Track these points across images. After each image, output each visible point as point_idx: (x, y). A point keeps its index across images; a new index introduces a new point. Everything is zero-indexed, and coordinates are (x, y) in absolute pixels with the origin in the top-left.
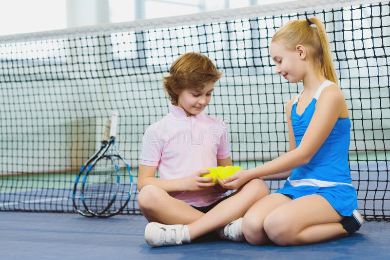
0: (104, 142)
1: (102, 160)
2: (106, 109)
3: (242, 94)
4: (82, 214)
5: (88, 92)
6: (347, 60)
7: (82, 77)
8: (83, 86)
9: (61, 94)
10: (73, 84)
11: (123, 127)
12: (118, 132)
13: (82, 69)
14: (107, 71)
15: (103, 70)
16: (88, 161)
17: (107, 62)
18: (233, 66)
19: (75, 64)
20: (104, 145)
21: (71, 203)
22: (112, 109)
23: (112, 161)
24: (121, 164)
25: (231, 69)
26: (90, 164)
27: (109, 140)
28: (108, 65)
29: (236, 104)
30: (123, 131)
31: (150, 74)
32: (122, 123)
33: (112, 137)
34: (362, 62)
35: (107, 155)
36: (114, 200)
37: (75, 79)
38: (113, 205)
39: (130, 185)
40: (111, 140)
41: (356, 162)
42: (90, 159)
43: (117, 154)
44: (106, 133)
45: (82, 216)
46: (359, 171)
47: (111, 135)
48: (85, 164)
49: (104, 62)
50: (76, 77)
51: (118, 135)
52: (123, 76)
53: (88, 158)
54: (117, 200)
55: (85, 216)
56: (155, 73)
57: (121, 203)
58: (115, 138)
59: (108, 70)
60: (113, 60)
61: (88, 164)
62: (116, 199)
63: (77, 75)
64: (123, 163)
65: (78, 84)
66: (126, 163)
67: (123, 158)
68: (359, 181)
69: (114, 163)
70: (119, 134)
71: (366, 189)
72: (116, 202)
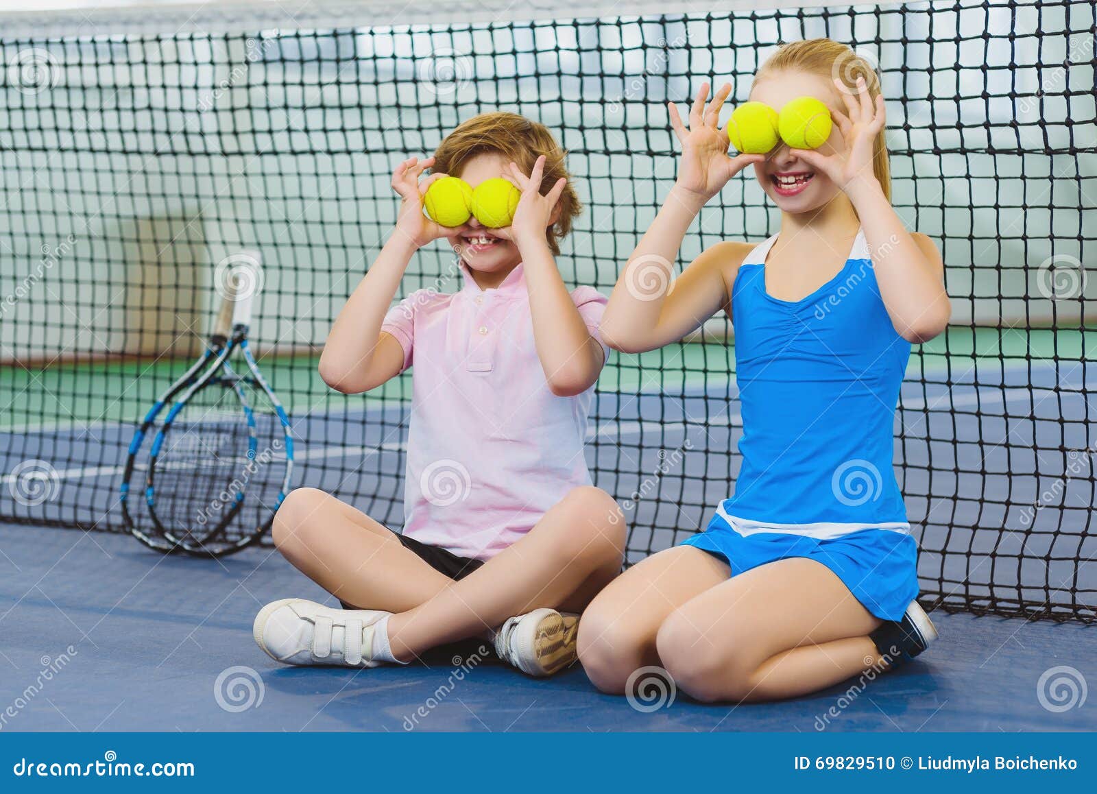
0: (218, 340)
1: (209, 389)
2: (224, 243)
3: (611, 229)
4: (146, 544)
5: (177, 192)
6: (910, 153)
7: (161, 149)
8: (162, 173)
9: (98, 193)
10: (133, 168)
11: (271, 299)
12: (258, 313)
13: (161, 125)
14: (232, 138)
15: (219, 133)
16: (168, 391)
17: (233, 110)
18: (590, 147)
19: (142, 109)
20: (215, 348)
21: (116, 505)
22: (242, 244)
23: (237, 397)
24: (263, 405)
25: (582, 157)
26: (174, 399)
27: (230, 334)
28: (234, 121)
29: (594, 258)
30: (270, 310)
31: (354, 155)
32: (268, 288)
33: (239, 327)
34: (955, 164)
35: (224, 377)
36: (238, 507)
37: (139, 153)
38: (236, 520)
39: (286, 464)
40: (237, 334)
41: (924, 442)
42: (176, 384)
43: (251, 377)
44: (223, 313)
45: (146, 550)
46: (930, 469)
47: (237, 320)
48: (161, 399)
49: (225, 110)
50: (143, 148)
51: (257, 321)
52: (275, 153)
53: (171, 380)
54: (248, 507)
55: (154, 548)
56: (367, 152)
57: (258, 516)
58: (247, 329)
59: (235, 133)
60: (249, 107)
61: (168, 399)
62: (246, 502)
63: (146, 142)
64: (266, 401)
65: (149, 169)
66: (277, 403)
67: (268, 390)
68: (929, 497)
69: (242, 399)
70: (261, 317)
71: (949, 522)
72: (244, 511)
